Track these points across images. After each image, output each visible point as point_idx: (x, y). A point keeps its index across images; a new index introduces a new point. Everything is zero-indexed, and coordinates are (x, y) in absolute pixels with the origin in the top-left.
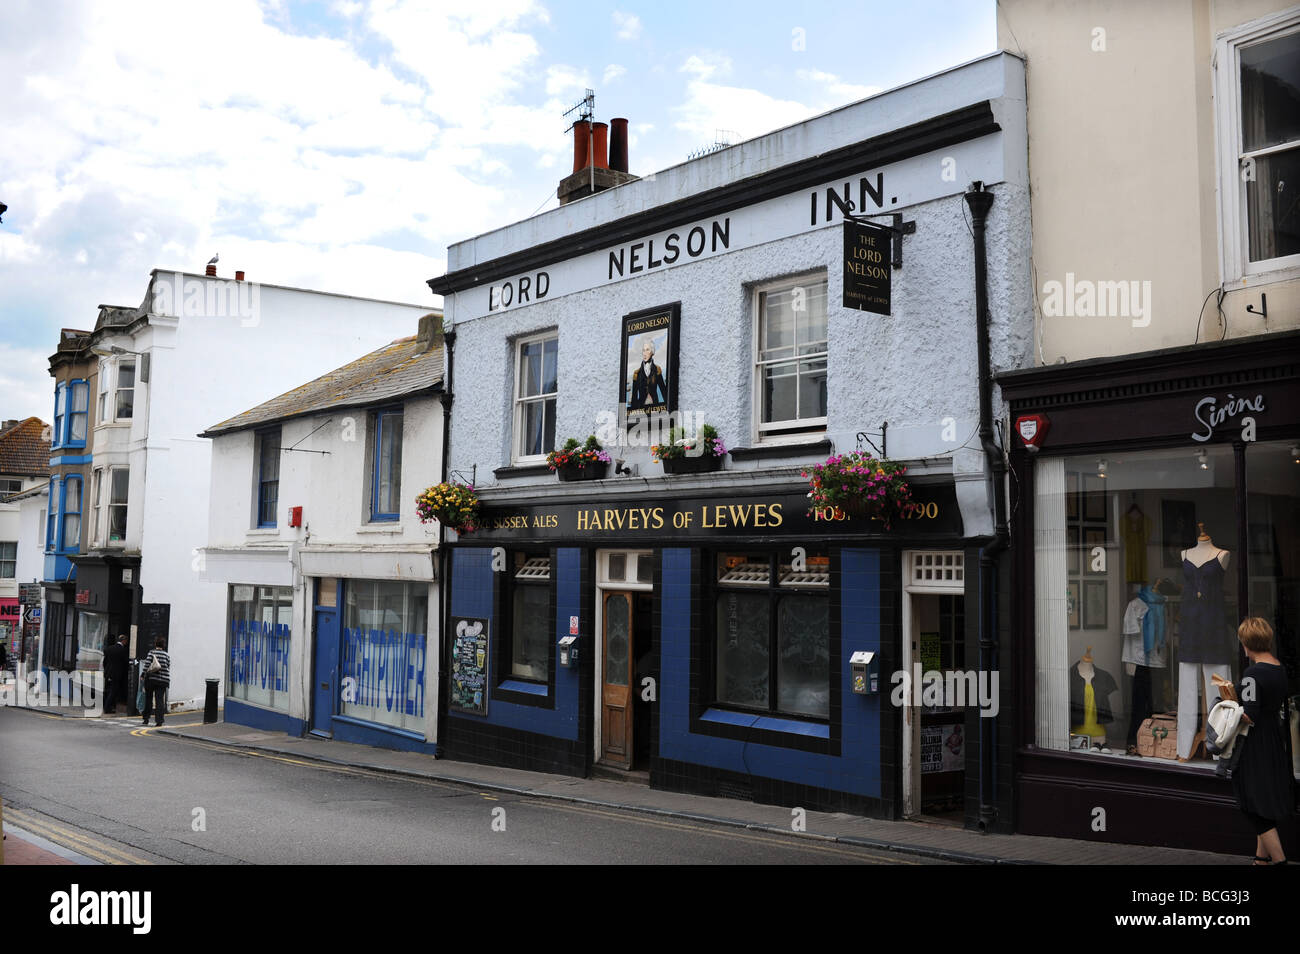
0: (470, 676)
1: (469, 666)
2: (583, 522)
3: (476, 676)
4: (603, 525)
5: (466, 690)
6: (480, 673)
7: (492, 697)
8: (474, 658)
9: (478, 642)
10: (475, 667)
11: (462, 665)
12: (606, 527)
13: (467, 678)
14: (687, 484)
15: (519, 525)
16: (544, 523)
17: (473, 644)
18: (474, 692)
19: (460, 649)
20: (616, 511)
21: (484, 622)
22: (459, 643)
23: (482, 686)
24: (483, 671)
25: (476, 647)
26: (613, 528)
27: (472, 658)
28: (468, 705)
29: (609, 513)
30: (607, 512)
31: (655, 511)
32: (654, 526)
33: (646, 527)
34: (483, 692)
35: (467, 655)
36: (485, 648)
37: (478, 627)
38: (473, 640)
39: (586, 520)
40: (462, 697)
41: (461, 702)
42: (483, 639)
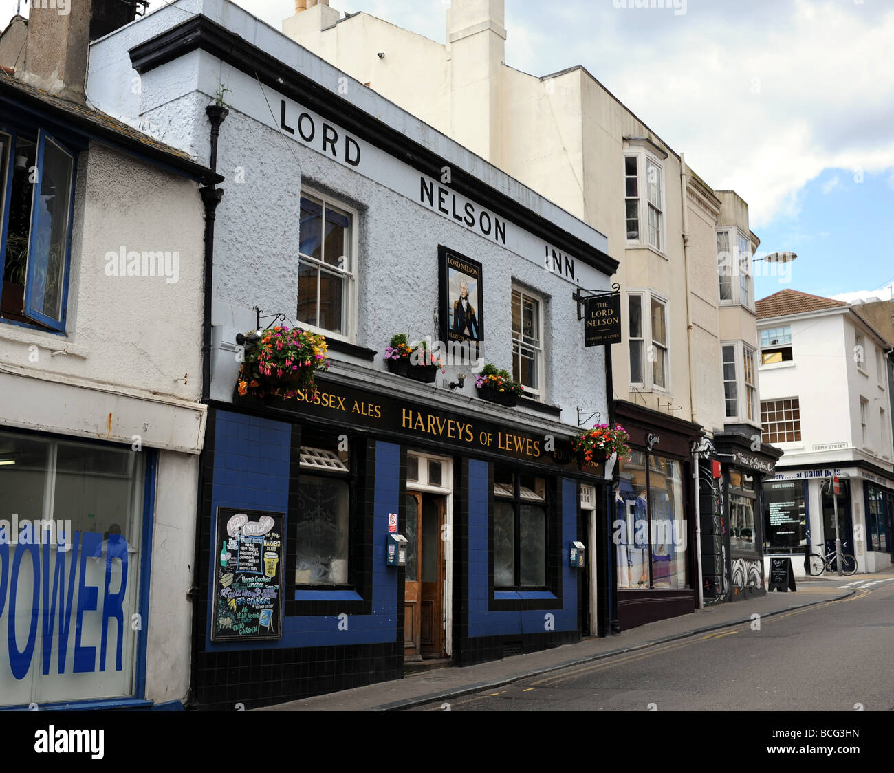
0: (253, 589)
1: (248, 575)
2: (407, 421)
3: (262, 589)
4: (426, 428)
5: (245, 609)
6: (268, 583)
7: (288, 613)
8: (260, 566)
9: (267, 543)
10: (260, 576)
11: (236, 576)
12: (429, 431)
13: (246, 593)
14: (496, 412)
15: (333, 404)
16: (366, 411)
17: (257, 545)
18: (259, 611)
19: (234, 553)
20: (437, 418)
21: (276, 516)
22: (233, 545)
23: (273, 601)
24: (274, 581)
25: (262, 550)
26: (435, 433)
27: (255, 565)
28: (249, 630)
29: (431, 418)
30: (429, 416)
31: (467, 426)
32: (466, 439)
33: (461, 438)
34: (275, 609)
35: (246, 561)
36: (278, 551)
37: (267, 523)
38: (259, 541)
39: (410, 419)
40: (237, 620)
41: (236, 627)
42: (275, 539)
